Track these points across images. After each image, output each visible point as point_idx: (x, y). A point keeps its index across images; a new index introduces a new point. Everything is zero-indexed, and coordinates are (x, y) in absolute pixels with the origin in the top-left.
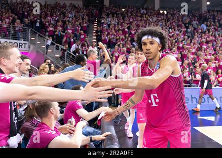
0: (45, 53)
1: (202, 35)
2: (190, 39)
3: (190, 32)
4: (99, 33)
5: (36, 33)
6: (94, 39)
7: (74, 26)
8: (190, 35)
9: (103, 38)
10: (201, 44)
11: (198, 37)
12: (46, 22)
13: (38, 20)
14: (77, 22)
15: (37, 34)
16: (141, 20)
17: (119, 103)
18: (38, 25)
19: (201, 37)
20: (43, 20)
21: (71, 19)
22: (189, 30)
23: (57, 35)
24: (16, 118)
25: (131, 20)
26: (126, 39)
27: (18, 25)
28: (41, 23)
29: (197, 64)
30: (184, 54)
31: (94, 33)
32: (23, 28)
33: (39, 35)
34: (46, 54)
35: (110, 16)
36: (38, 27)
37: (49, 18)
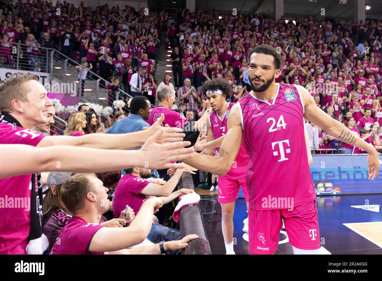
0: (80, 94)
1: (357, 62)
2: (336, 69)
3: (337, 58)
4: (178, 59)
5: (65, 58)
6: (169, 69)
7: (132, 46)
8: (336, 62)
9: (185, 68)
10: (356, 78)
11: (350, 65)
12: (82, 38)
13: (68, 35)
14: (138, 40)
15: (66, 61)
16: (251, 36)
17: (213, 182)
18: (67, 43)
19: (356, 66)
20: (76, 35)
21: (127, 33)
22: (335, 54)
23: (102, 62)
24: (41, 207)
25: (235, 36)
26: (226, 69)
27: (32, 44)
28: (73, 40)
29: (349, 114)
30: (327, 96)
31: (168, 58)
32: (40, 49)
33: (69, 61)
34: (82, 95)
35: (197, 29)
36: (67, 46)
37: (88, 32)
